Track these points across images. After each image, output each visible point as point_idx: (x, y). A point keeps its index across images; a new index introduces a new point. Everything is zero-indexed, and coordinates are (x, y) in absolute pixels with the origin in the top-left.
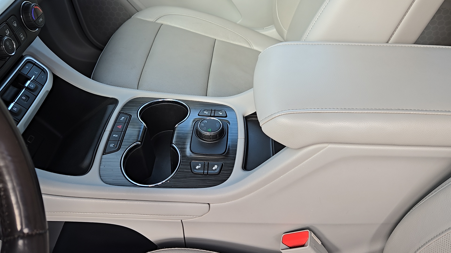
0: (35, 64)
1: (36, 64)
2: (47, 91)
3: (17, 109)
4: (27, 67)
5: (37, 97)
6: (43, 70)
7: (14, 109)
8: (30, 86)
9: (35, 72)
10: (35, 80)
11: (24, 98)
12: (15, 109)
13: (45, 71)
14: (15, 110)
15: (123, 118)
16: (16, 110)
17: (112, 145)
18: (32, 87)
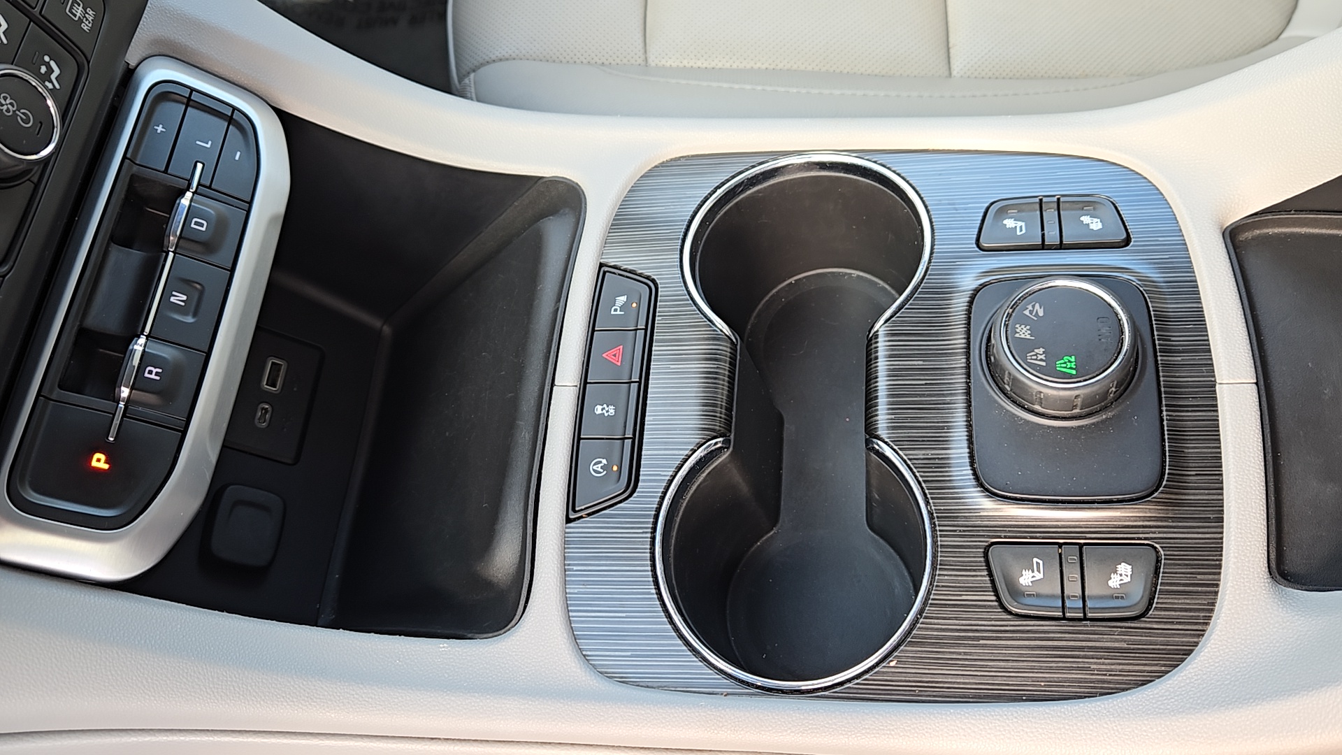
0: (191, 100)
1: (195, 97)
2: (273, 220)
3: (160, 370)
4: (160, 129)
5: (232, 270)
6: (233, 119)
7: (147, 375)
8: (193, 226)
9: (198, 142)
10: (209, 187)
11: (178, 298)
12: (155, 370)
13: (242, 122)
14: (153, 376)
15: (622, 300)
16: (158, 378)
17: (599, 469)
18: (204, 229)
